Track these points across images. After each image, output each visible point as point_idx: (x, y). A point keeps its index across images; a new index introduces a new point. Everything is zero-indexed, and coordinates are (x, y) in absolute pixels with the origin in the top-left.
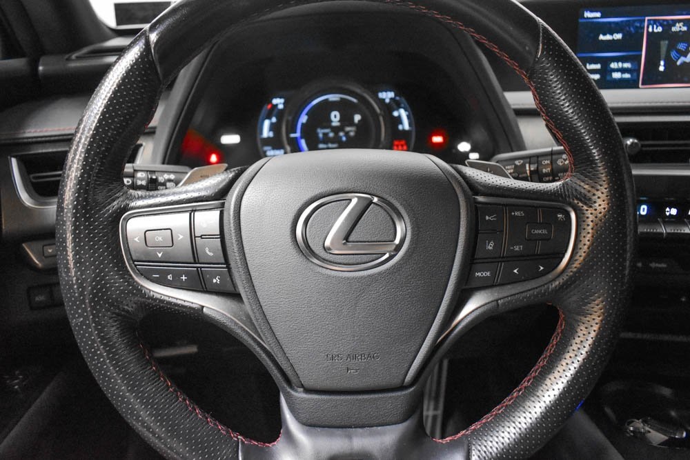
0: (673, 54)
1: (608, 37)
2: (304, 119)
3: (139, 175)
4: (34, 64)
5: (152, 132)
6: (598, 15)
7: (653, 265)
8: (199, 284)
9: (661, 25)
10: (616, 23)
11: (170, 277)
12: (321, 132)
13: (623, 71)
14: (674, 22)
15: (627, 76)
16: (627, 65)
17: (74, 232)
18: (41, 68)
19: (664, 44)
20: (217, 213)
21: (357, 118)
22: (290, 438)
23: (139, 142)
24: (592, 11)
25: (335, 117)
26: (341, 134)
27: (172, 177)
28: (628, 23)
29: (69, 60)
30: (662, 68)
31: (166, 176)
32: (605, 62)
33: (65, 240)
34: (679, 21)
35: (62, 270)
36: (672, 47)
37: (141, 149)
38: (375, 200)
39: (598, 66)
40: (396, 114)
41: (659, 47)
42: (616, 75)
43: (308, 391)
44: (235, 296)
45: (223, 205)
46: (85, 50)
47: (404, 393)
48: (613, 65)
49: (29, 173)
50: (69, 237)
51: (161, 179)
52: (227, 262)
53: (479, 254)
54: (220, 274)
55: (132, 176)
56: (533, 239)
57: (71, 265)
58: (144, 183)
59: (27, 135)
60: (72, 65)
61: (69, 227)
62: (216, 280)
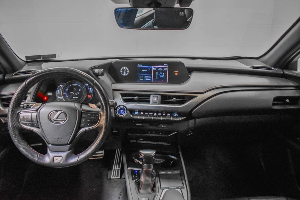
0: (159, 75)
1: (144, 70)
2: (67, 90)
3: (25, 104)
4: (4, 76)
5: (30, 93)
6: (141, 65)
7: (144, 125)
8: (32, 125)
9: (156, 68)
10: (146, 67)
11: (27, 124)
12: (71, 93)
13: (148, 78)
14: (159, 68)
15: (149, 79)
16: (149, 77)
17: (11, 116)
18: (6, 78)
19: (157, 73)
20: (36, 113)
21: (80, 90)
22: (48, 154)
23: (27, 95)
24: (140, 64)
25: (75, 89)
26: (76, 93)
27: (32, 105)
28: (148, 68)
29: (12, 75)
30: (157, 78)
31: (31, 105)
32: (144, 76)
33: (9, 117)
34: (160, 67)
35: (8, 123)
36: (158, 73)
37: (28, 97)
38: (62, 112)
39: (142, 77)
40: (89, 89)
41: (156, 73)
42: (147, 79)
43: (52, 145)
44: (38, 128)
45: (37, 112)
46: (17, 72)
47: (69, 146)
48: (146, 77)
49: (2, 102)
50: (10, 117)
51: (30, 105)
52: (37, 121)
53: (82, 121)
54: (36, 124)
55: (23, 105)
56: (92, 119)
57: (10, 121)
58: (26, 106)
59: (2, 94)
60: (13, 77)
61: (10, 115)
62: (36, 125)
